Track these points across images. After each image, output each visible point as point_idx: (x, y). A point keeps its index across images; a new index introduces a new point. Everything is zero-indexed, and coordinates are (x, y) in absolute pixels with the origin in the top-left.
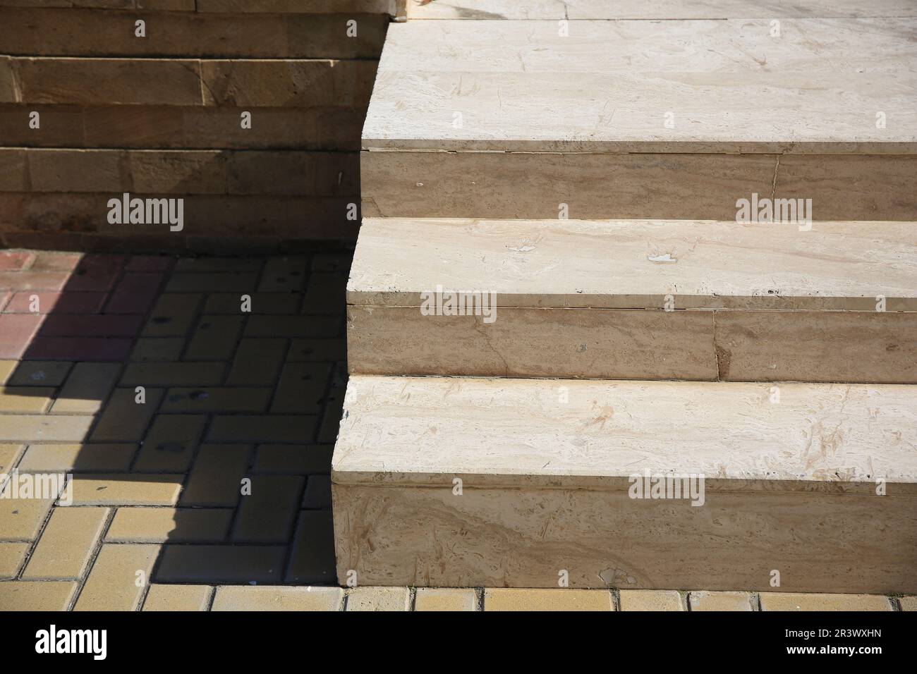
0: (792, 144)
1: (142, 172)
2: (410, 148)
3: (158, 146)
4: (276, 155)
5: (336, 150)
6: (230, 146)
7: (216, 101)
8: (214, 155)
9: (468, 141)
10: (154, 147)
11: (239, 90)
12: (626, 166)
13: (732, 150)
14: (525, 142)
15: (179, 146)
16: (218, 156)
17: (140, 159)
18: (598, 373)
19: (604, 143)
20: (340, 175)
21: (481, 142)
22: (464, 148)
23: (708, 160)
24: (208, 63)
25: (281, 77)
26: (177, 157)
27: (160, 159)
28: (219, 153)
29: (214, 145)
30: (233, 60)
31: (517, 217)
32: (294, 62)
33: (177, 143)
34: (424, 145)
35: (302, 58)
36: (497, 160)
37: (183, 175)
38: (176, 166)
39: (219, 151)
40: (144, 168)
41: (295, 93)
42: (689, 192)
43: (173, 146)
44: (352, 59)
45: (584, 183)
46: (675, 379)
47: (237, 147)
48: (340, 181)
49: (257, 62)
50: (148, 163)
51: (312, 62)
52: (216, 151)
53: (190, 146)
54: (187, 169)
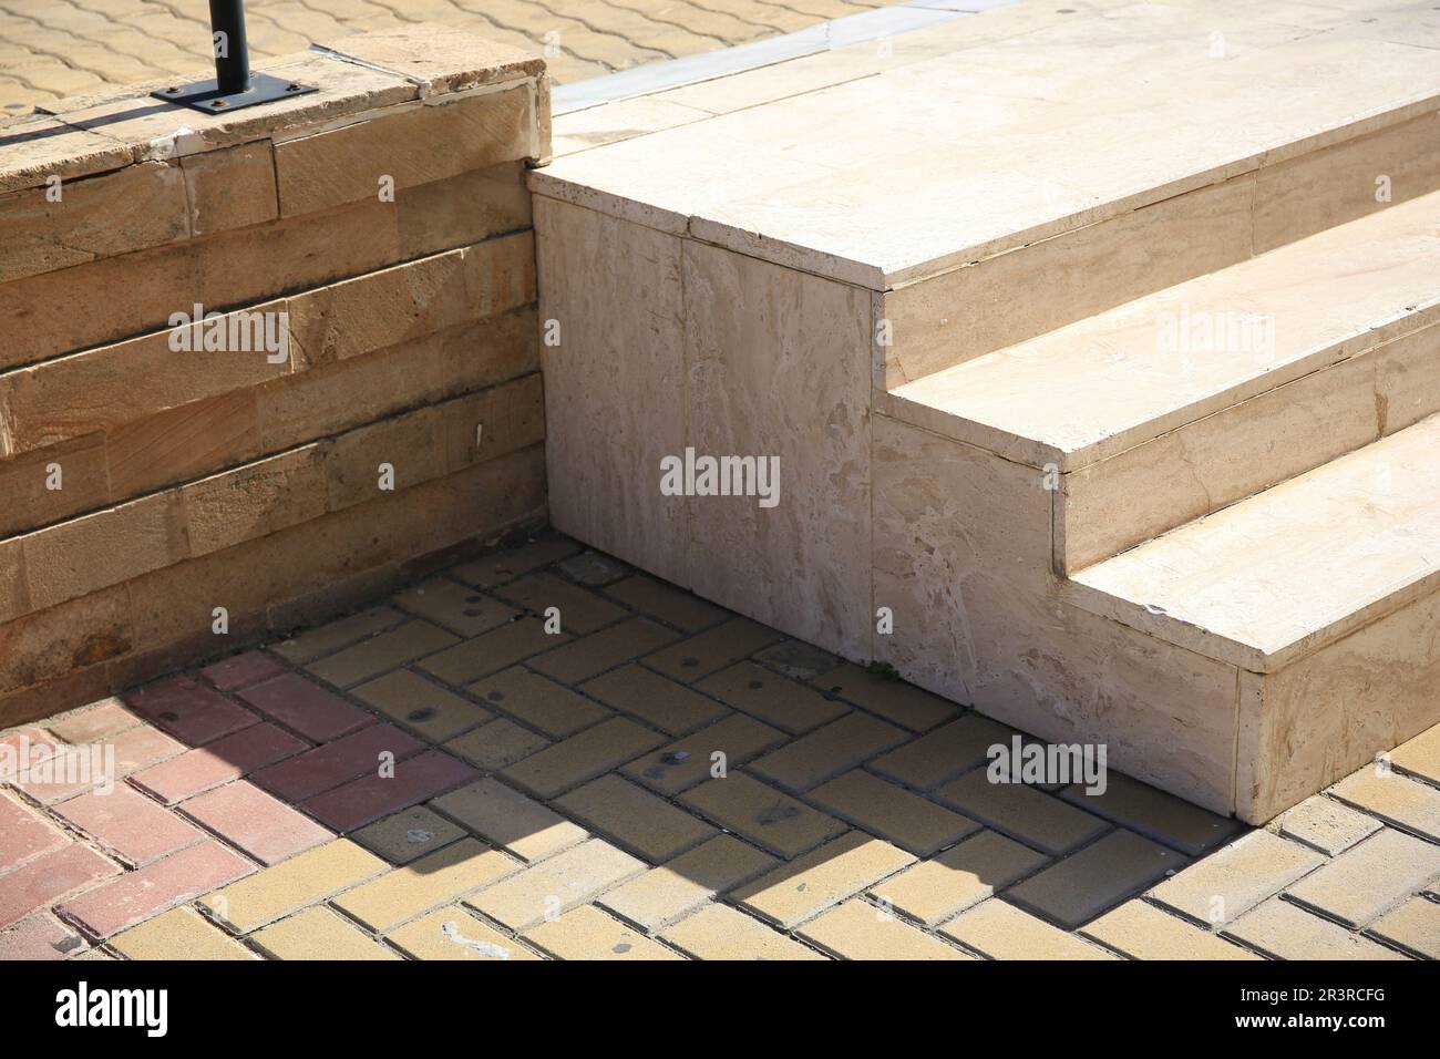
0: (1267, 154)
1: (203, 519)
2: (934, 272)
3: (221, 466)
4: (393, 424)
5: (466, 393)
6: (325, 432)
7: (309, 362)
8: (308, 453)
9: (989, 243)
10: (215, 470)
11: (340, 333)
12: (1132, 229)
13: (1220, 178)
14: (1041, 227)
15: (253, 455)
16: (315, 452)
17: (200, 496)
18: (1285, 473)
19: (1113, 204)
20: (480, 428)
21: (1001, 240)
22: (985, 254)
23: (1200, 196)
24: (299, 299)
25: (397, 294)
26: (254, 476)
27: (230, 486)
28: (316, 448)
29: (301, 438)
30: (332, 286)
31: (1037, 334)
32: (413, 266)
33: (248, 451)
34: (948, 262)
35: (420, 258)
36: (1017, 260)
37: (265, 502)
38: (254, 490)
39: (315, 444)
40: (206, 511)
41: (416, 315)
42: (1185, 244)
43: (243, 458)
44: (483, 240)
45: (1098, 263)
46: (1346, 451)
47: (335, 431)
48: (479, 440)
49: (364, 280)
50: (212, 500)
51: (437, 259)
52: (310, 446)
53: (268, 451)
54: (270, 491)
